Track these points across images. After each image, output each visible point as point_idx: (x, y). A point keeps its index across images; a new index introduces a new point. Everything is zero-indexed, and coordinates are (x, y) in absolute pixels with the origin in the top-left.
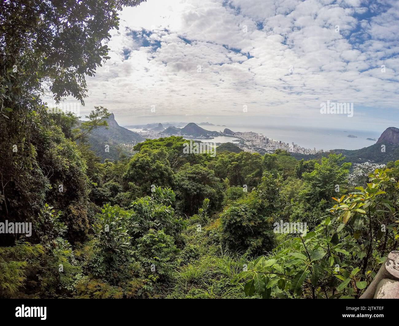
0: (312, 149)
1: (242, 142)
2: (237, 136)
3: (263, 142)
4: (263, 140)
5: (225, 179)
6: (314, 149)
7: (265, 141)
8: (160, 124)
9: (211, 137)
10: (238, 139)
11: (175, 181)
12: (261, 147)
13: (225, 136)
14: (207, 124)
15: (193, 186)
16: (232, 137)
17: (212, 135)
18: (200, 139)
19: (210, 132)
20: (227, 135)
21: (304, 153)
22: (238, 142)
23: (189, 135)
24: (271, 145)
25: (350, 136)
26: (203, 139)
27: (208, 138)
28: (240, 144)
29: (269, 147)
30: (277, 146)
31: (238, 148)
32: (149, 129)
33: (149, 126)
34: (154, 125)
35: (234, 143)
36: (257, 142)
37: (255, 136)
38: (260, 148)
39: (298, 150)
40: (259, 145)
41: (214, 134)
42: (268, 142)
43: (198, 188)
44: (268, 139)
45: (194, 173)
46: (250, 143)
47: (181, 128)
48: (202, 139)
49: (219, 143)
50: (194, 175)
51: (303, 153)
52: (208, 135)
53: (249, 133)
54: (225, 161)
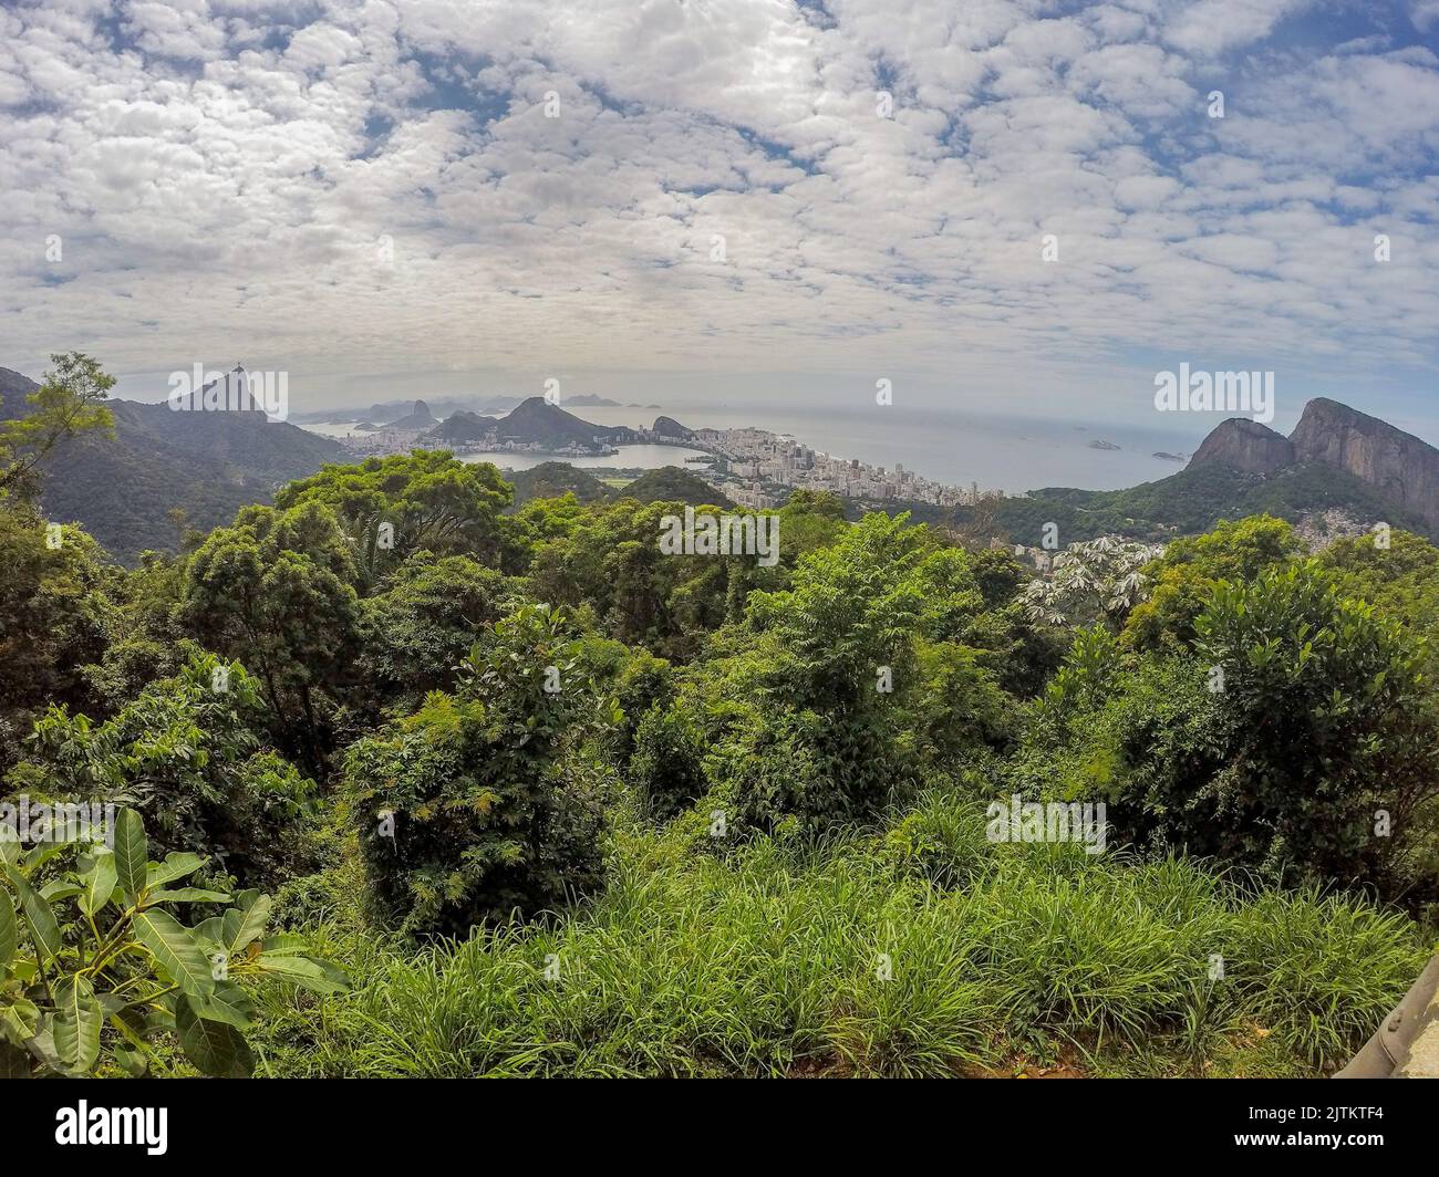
0: (967, 489)
1: (720, 464)
2: (701, 441)
3: (792, 464)
4: (792, 456)
5: (577, 607)
6: (971, 487)
7: (802, 460)
8: (420, 404)
9: (607, 448)
10: (705, 454)
11: (361, 623)
12: (786, 482)
13: (659, 443)
14: (592, 401)
15: (432, 641)
16: (683, 445)
17: (612, 442)
18: (568, 455)
19: (602, 430)
20: (666, 438)
21: (938, 502)
22: (705, 466)
23: (528, 441)
24: (821, 474)
25: (1096, 445)
26: (581, 456)
27: (595, 451)
28: (713, 473)
29: (817, 479)
30: (843, 475)
31: (704, 485)
32: (378, 425)
33: (380, 411)
34: (399, 407)
35: (693, 467)
36: (774, 465)
37: (766, 442)
38: (783, 487)
39: (917, 491)
40: (780, 475)
41: (618, 438)
42: (810, 466)
43: (448, 647)
44: (810, 454)
45: (438, 592)
46: (748, 468)
47: (499, 417)
48: (575, 456)
49: (638, 470)
50: (437, 600)
51: (934, 501)
52: (595, 439)
53: (745, 431)
54: (594, 537)
